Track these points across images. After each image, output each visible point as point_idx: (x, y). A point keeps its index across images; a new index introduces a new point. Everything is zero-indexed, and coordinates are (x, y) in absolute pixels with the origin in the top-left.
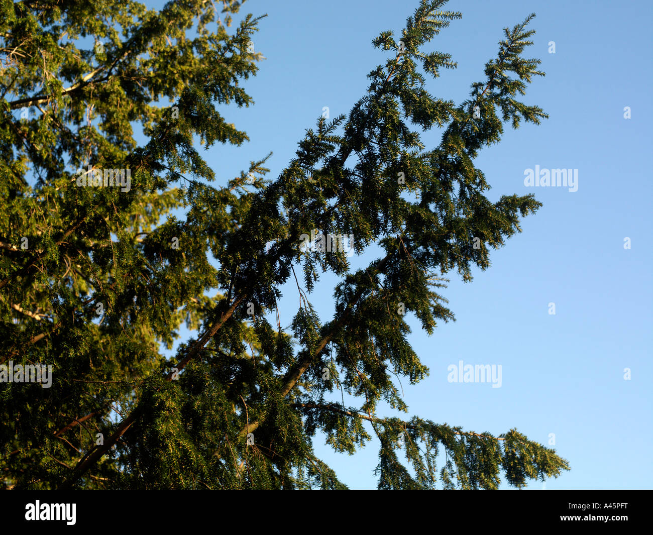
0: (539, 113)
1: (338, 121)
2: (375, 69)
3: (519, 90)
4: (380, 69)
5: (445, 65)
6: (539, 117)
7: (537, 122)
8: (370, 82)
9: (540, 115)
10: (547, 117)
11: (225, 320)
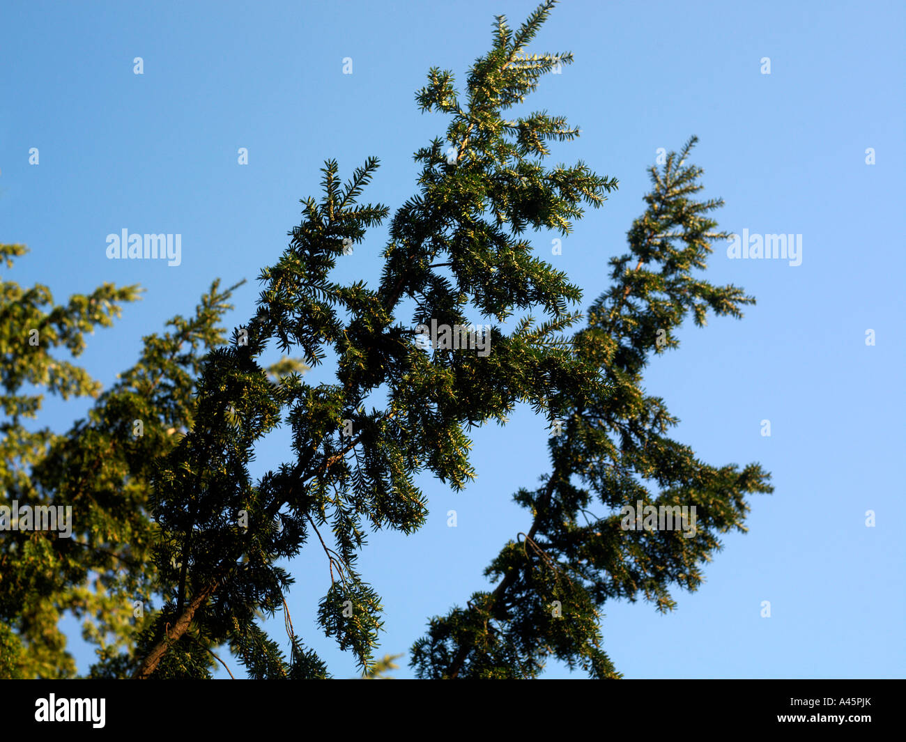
0: (738, 297)
1: (365, 174)
2: (428, 145)
3: (695, 265)
4: (437, 145)
5: (558, 136)
6: (739, 305)
7: (735, 312)
8: (420, 167)
9: (740, 301)
10: (754, 302)
11: (175, 636)
